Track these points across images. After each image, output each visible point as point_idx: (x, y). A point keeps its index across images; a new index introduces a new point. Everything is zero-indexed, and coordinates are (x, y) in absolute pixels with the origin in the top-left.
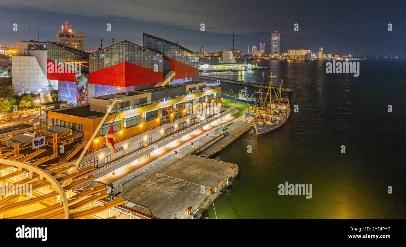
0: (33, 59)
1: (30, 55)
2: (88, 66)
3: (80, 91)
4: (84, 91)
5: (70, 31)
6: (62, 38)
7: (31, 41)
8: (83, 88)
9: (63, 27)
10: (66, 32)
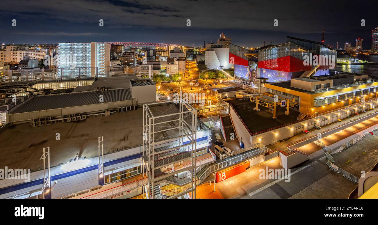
0: (214, 52)
1: (212, 50)
2: (258, 57)
3: (252, 72)
4: (254, 72)
5: (224, 37)
6: (221, 41)
7: (212, 44)
8: (254, 70)
9: (221, 36)
10: (222, 38)
